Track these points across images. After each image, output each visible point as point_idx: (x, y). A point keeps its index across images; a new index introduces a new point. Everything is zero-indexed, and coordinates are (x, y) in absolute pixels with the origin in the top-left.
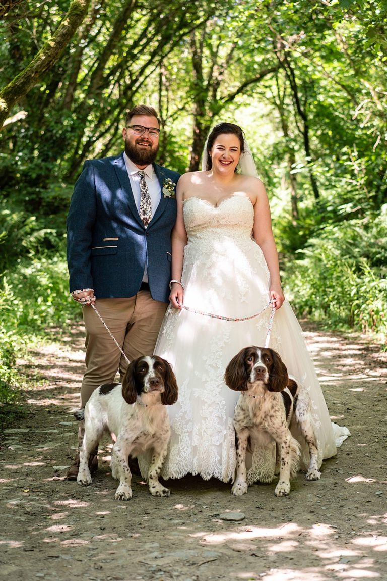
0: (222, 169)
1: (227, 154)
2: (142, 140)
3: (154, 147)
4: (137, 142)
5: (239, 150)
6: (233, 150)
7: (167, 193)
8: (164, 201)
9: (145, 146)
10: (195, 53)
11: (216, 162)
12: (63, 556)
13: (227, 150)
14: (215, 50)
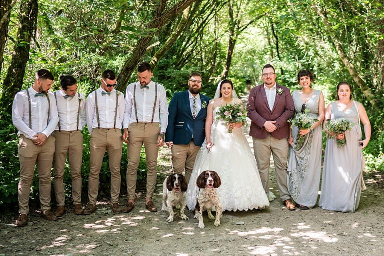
0: (226, 96)
1: (227, 90)
2: (195, 85)
3: (200, 88)
4: (193, 86)
5: (231, 89)
6: (229, 89)
7: (204, 107)
8: (202, 109)
9: (196, 87)
10: (230, 9)
11: (223, 94)
12: (183, 239)
13: (227, 89)
14: (239, 7)
